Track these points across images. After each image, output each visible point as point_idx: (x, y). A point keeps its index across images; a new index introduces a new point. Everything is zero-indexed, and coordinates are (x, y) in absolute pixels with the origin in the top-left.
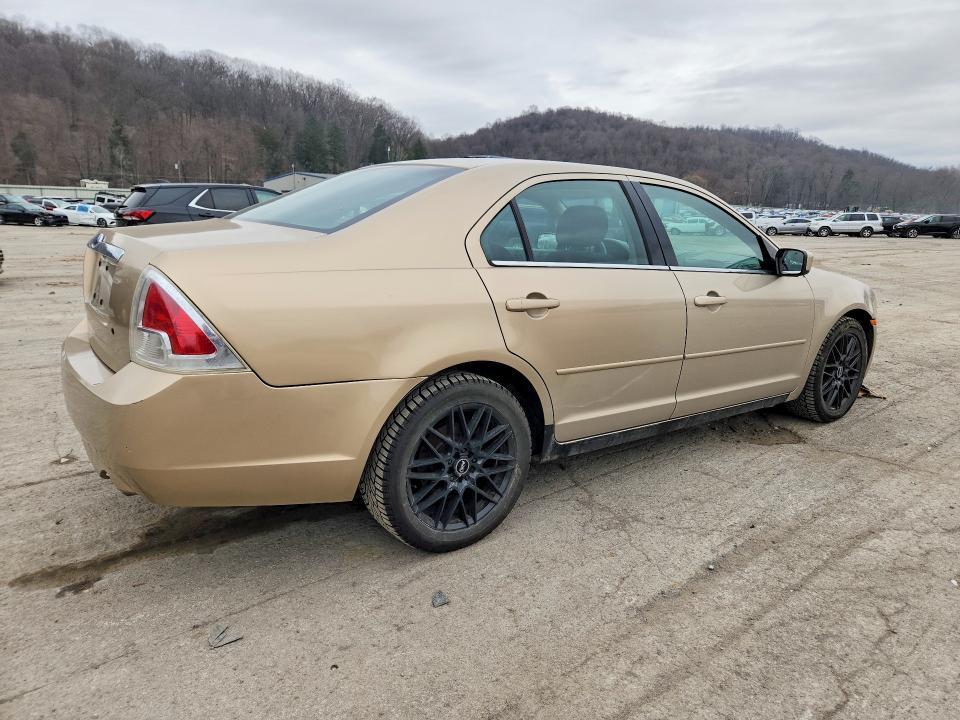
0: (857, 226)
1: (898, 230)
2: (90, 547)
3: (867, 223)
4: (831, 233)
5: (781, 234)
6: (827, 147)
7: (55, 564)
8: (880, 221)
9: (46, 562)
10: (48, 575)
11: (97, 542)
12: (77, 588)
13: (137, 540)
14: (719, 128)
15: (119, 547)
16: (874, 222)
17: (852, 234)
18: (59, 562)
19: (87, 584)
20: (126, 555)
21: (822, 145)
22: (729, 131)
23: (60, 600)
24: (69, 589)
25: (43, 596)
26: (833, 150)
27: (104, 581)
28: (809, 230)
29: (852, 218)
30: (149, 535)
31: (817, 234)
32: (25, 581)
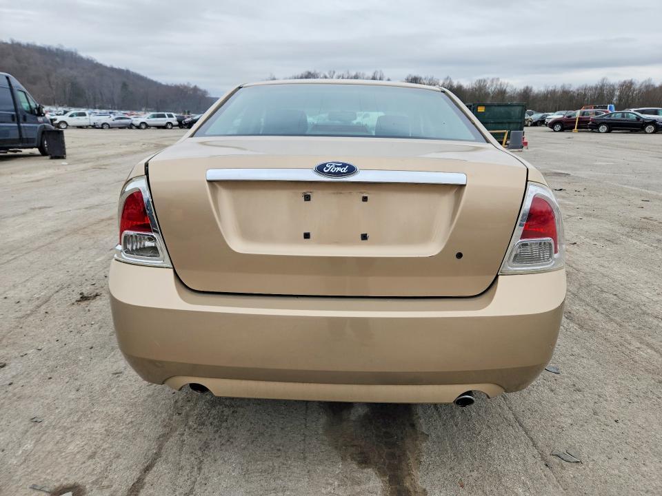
0: (162, 121)
1: (186, 124)
3: (168, 120)
4: (147, 126)
5: (112, 128)
6: (101, 65)
8: (175, 118)
14: (9, 42)
16: (171, 119)
17: (159, 127)
21: (97, 63)
22: (19, 45)
26: (106, 67)
28: (132, 124)
29: (158, 116)
31: (138, 127)
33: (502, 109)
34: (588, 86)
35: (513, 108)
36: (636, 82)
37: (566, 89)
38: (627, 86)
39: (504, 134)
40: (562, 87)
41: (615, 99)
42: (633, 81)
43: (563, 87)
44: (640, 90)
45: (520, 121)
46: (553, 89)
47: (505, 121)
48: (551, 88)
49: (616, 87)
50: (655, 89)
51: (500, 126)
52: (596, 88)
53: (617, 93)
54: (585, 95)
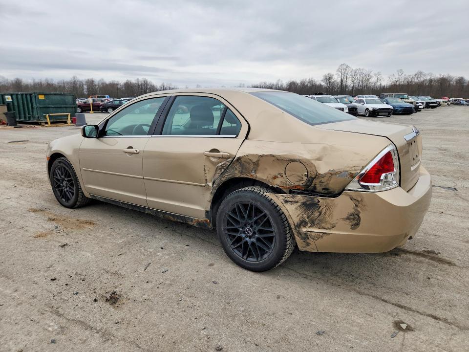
2: (421, 262)
7: (437, 264)
9: (440, 265)
10: (441, 261)
11: (417, 262)
12: (433, 252)
13: (402, 255)
15: (411, 257)
18: (436, 263)
19: (428, 252)
20: (410, 253)
23: (440, 252)
24: (435, 253)
25: (444, 256)
27: (423, 249)
30: (397, 255)
32: (450, 263)
33: (59, 97)
34: (65, 81)
35: (66, 97)
36: (95, 80)
37: (49, 82)
38: (91, 83)
39: (67, 115)
40: (45, 80)
41: (85, 90)
42: (93, 80)
43: (47, 80)
44: (99, 85)
45: (73, 106)
46: (39, 81)
47: (63, 106)
48: (37, 81)
49: (84, 83)
50: (107, 85)
51: (59, 110)
52: (71, 83)
53: (85, 87)
54: (64, 87)
